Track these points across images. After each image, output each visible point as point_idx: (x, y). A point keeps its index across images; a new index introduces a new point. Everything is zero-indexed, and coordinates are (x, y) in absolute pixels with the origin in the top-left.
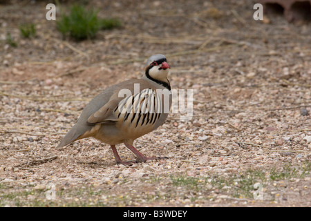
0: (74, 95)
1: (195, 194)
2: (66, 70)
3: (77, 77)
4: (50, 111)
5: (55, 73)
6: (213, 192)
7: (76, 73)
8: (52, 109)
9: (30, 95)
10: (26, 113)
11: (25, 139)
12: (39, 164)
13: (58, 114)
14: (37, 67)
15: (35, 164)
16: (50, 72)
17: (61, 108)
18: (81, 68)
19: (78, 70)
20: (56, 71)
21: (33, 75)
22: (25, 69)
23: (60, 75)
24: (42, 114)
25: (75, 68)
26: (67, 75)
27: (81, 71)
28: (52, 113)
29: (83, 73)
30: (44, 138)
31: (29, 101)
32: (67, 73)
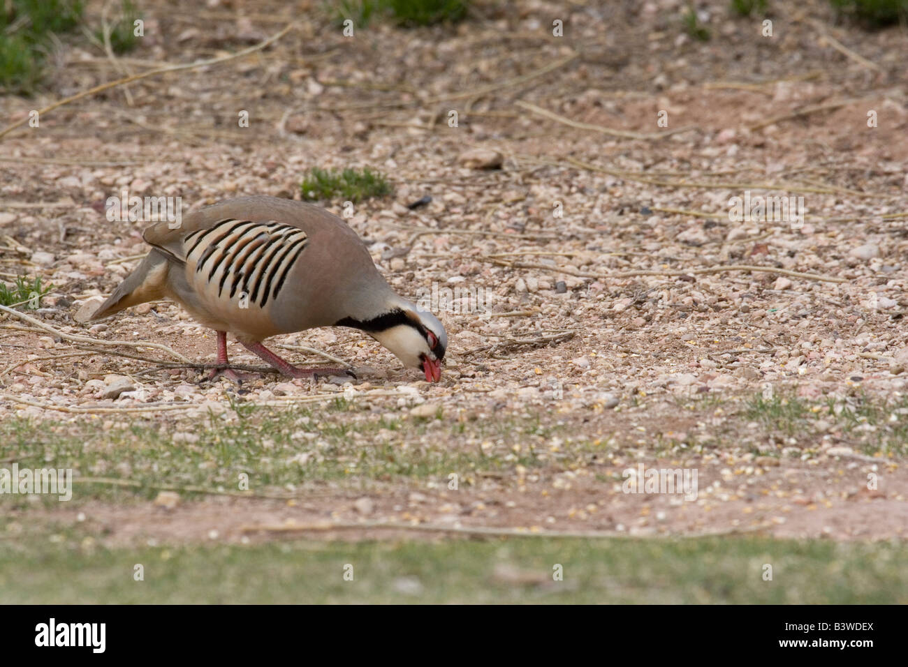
0: (763, 172)
1: (779, 442)
2: (794, 105)
3: (821, 124)
4: (674, 214)
5: (763, 111)
6: (826, 437)
7: (819, 113)
8: (681, 209)
9: (650, 171)
10: (613, 216)
11: (547, 285)
12: (524, 351)
13: (691, 222)
14: (723, 95)
15: (514, 350)
16: (751, 109)
17: (705, 207)
18: (835, 102)
19: (825, 105)
20: (769, 107)
21: (709, 115)
22: (692, 99)
23: (776, 117)
24: (652, 220)
25: (821, 100)
26: (793, 119)
27: (834, 110)
28: (678, 218)
29: (838, 115)
30: (596, 285)
31: (639, 185)
32: (793, 114)
